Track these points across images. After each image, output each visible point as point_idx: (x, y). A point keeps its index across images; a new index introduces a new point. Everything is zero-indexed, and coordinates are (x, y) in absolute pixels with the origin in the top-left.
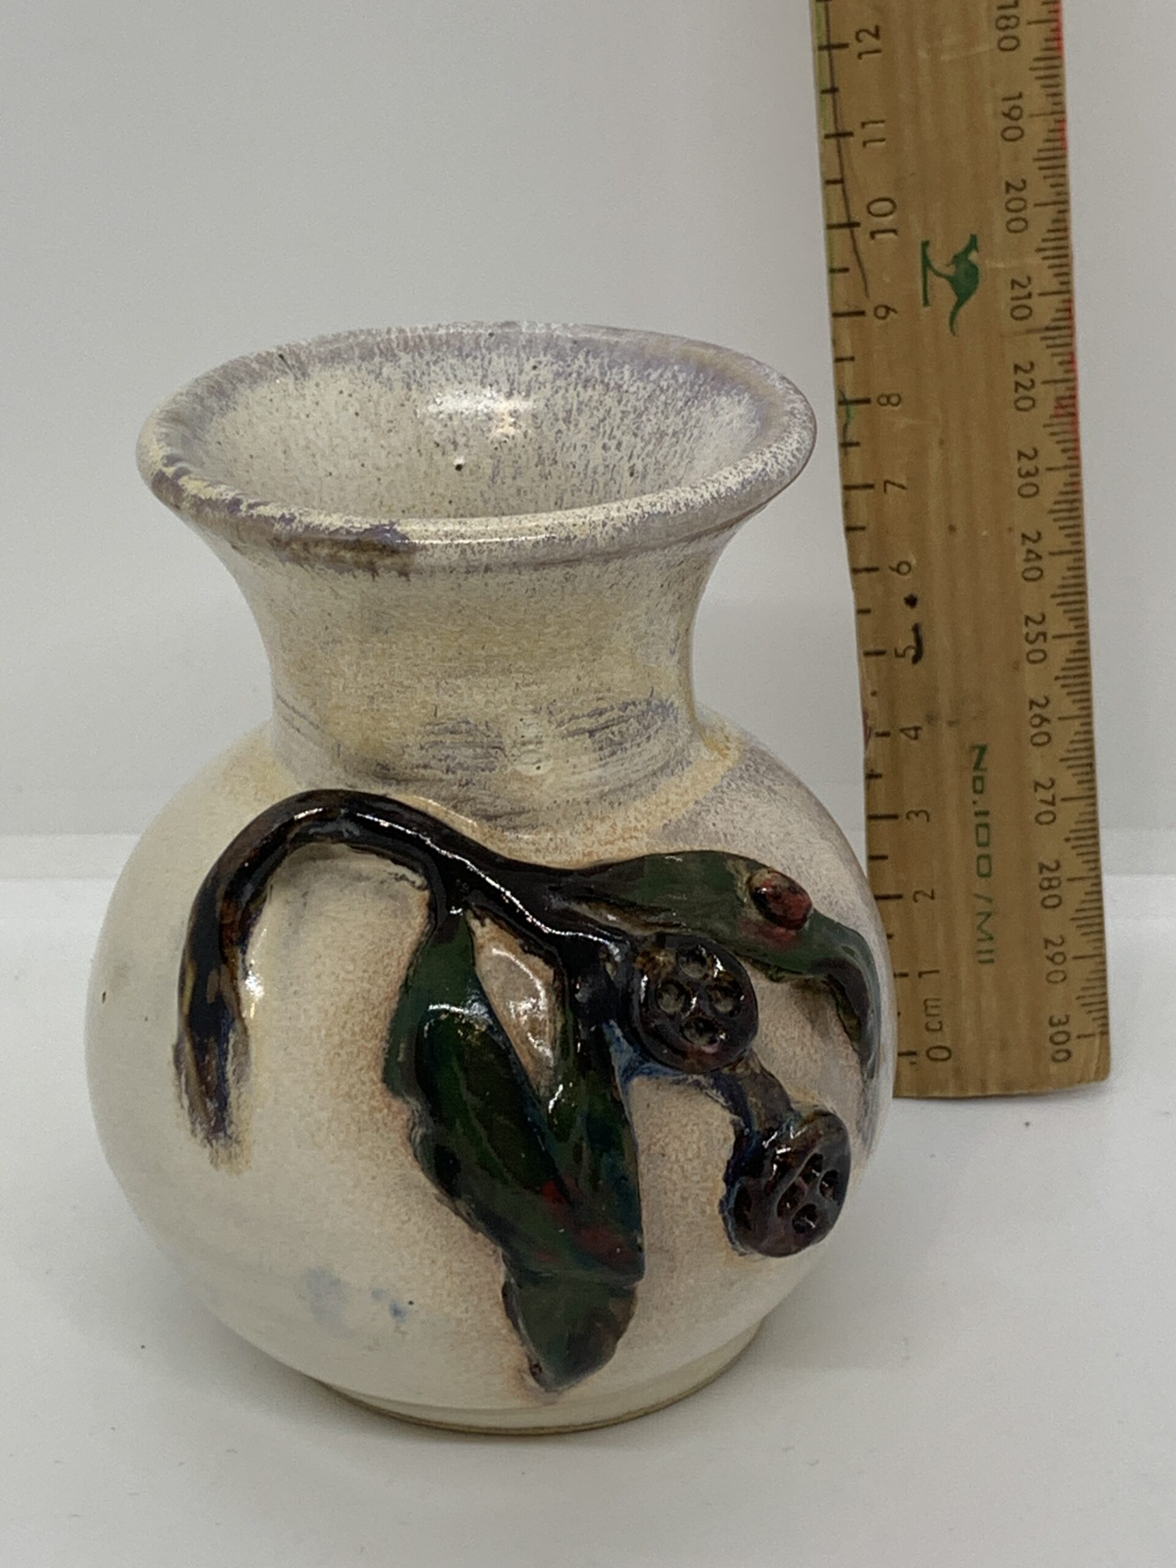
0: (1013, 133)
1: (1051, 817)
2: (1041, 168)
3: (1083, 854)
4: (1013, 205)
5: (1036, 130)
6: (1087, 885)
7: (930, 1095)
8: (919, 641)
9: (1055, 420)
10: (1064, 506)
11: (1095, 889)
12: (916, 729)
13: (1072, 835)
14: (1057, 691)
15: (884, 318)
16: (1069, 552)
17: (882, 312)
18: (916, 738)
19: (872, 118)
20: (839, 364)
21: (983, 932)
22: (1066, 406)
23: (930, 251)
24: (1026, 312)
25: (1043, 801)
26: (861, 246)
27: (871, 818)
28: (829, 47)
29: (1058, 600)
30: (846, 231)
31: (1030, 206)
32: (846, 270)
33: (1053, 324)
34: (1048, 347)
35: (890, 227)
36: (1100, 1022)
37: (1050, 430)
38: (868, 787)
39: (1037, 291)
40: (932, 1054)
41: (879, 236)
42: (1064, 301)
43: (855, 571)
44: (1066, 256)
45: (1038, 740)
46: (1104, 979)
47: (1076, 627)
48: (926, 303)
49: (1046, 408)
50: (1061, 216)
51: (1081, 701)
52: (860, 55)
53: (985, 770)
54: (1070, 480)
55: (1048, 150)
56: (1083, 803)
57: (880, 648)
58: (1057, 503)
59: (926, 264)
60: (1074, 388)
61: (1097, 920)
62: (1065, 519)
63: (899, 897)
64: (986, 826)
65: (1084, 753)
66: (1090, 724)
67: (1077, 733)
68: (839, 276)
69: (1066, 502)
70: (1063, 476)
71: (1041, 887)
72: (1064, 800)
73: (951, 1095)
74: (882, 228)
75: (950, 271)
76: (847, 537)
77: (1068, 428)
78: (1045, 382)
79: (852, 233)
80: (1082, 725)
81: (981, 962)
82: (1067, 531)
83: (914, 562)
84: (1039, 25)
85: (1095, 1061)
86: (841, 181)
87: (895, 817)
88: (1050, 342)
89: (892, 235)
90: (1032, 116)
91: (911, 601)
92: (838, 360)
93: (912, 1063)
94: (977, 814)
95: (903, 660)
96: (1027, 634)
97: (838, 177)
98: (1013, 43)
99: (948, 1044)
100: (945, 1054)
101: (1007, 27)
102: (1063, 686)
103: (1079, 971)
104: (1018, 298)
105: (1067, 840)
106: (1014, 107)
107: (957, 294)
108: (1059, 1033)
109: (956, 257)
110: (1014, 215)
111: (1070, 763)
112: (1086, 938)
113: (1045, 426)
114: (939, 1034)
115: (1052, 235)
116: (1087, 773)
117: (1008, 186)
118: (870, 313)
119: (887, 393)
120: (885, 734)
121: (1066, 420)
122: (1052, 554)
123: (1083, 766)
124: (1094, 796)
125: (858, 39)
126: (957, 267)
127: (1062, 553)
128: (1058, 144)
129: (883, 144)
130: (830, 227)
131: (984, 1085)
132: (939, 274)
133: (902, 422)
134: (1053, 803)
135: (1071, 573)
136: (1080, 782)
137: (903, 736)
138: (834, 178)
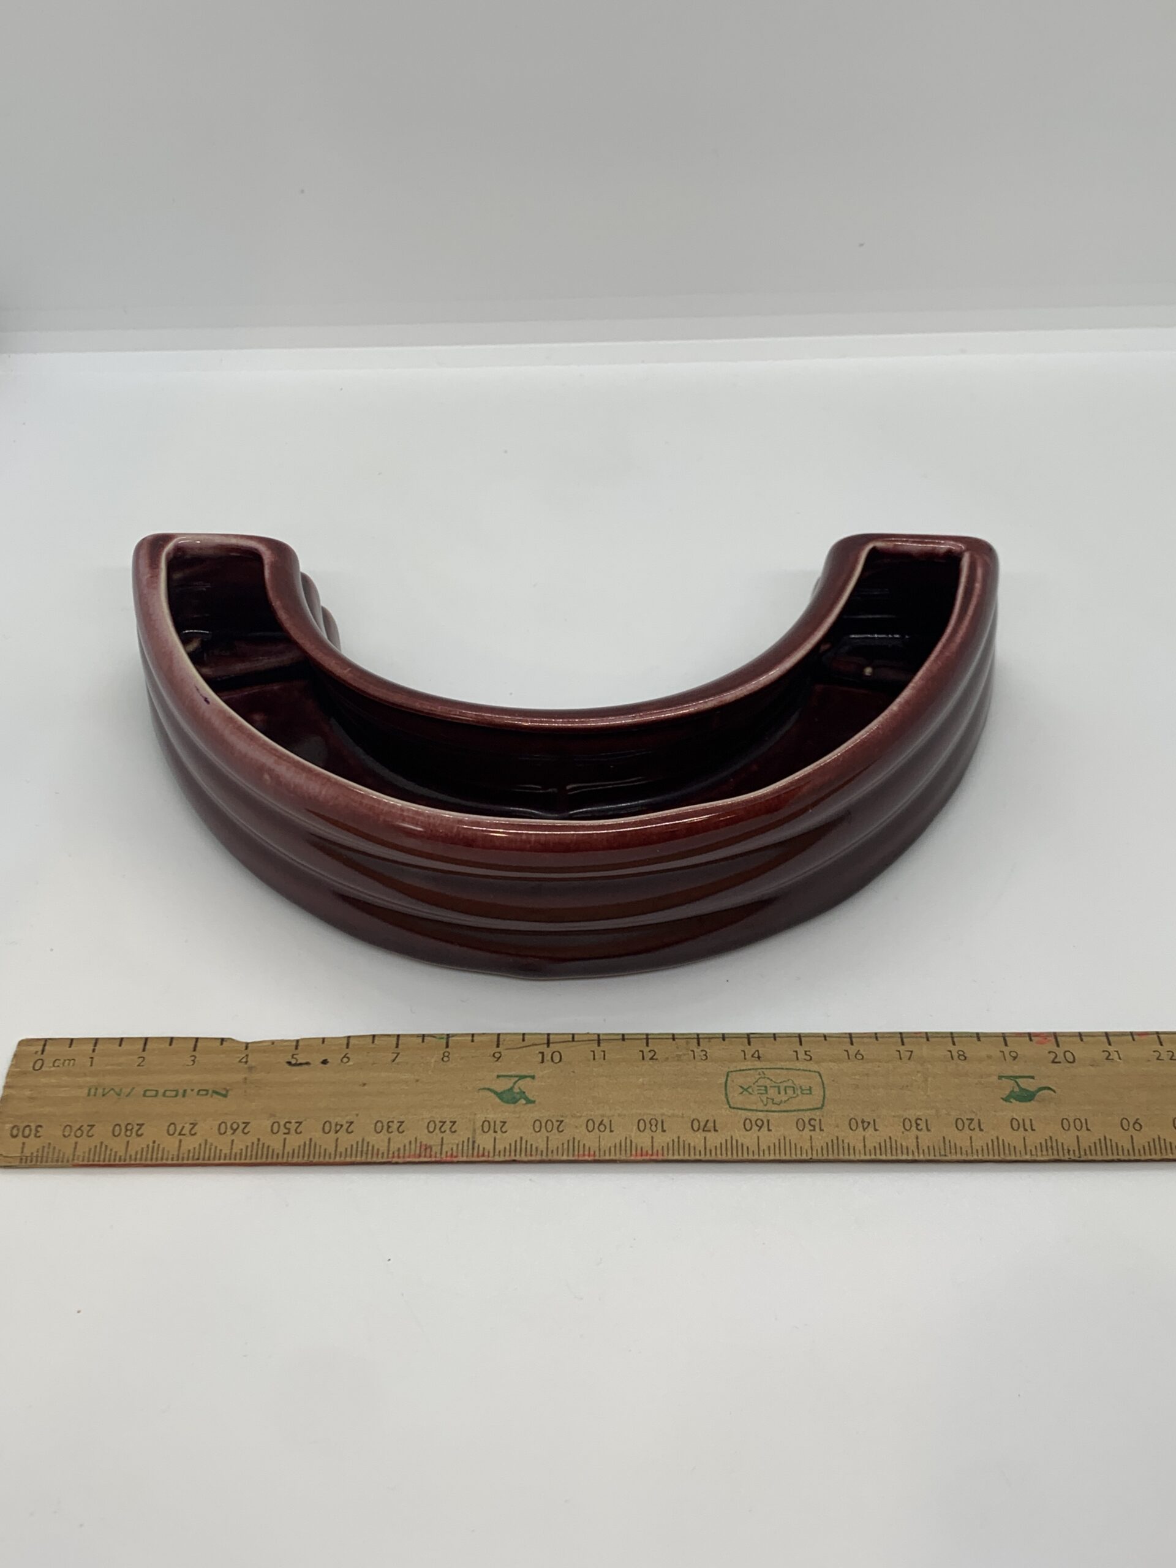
0: (591, 1124)
1: (171, 1132)
2: (568, 1142)
3: (142, 1152)
4: (549, 1122)
5: (591, 1140)
6: (121, 1153)
8: (301, 1064)
9: (418, 1145)
10: (365, 1149)
12: (246, 1062)
13: (156, 1145)
14: (251, 1141)
15: (493, 1055)
16: (336, 1150)
17: (497, 1055)
18: (240, 1061)
19: (607, 1055)
20: (471, 1036)
21: (110, 1091)
22: (426, 1152)
23: (528, 1079)
24: (486, 1130)
25: (183, 1127)
26: (536, 1047)
27: (197, 1039)
28: (647, 1039)
29: (308, 1143)
30: (546, 1041)
31: (548, 1134)
32: (523, 1040)
33: (476, 1145)
34: (463, 1140)
35: (545, 1060)
37: (413, 1142)
38: (216, 1039)
39: (497, 1137)
40: (39, 1063)
41: (540, 1055)
42: (489, 1152)
43: (349, 1037)
45: (223, 1125)
47: (288, 1153)
48: (498, 1076)
49: (425, 1138)
50: (539, 1152)
51: (241, 1154)
52: (642, 1051)
53: (212, 1096)
54: (380, 1153)
55: (579, 1146)
56: (176, 1153)
57: (299, 1048)
58: (368, 1143)
59: (521, 1078)
62: (357, 1147)
63: (144, 1050)
64: (176, 1096)
65: (207, 1156)
67: (221, 1150)
68: (521, 1037)
69: (368, 1150)
70: (383, 1149)
71: (128, 1125)
72: (180, 1141)
74: (545, 1056)
76: (370, 1035)
77: (413, 1153)
78: (442, 1138)
79: (544, 1044)
80: (225, 1154)
81: (90, 1090)
82: (349, 1150)
83: (348, 1064)
84: (650, 1144)
86: (573, 1040)
87: (195, 1050)
88: (465, 1144)
89: (540, 1062)
90: (600, 1137)
91: (325, 1062)
92: (473, 1035)
93: (36, 1052)
94: (185, 1091)
95: (290, 1057)
96: (290, 1123)
97: (576, 1039)
98: (642, 1129)
99: (43, 1069)
100: (37, 1068)
101: (651, 1125)
102: (253, 1143)
103: (66, 1147)
104: (495, 1125)
105: (154, 1142)
106: (605, 1128)
107: (501, 1093)
108: (31, 1130)
109: (524, 1093)
110: (543, 1124)
111: (203, 1146)
112: (87, 1150)
113: (416, 1139)
114: (51, 1065)
115: (529, 1147)
116: (193, 1156)
117: (562, 1121)
118: (498, 1050)
119: (450, 1056)
120: (247, 1048)
121: (418, 1152)
122: (337, 1142)
123: (199, 1153)
125: (650, 1051)
126: (518, 1093)
127: (336, 1146)
129: (592, 1060)
130: (548, 1035)
132: (515, 1083)
134: (180, 1134)
135: (322, 1151)
136: (189, 1151)
137: (244, 1055)
138: (576, 1036)
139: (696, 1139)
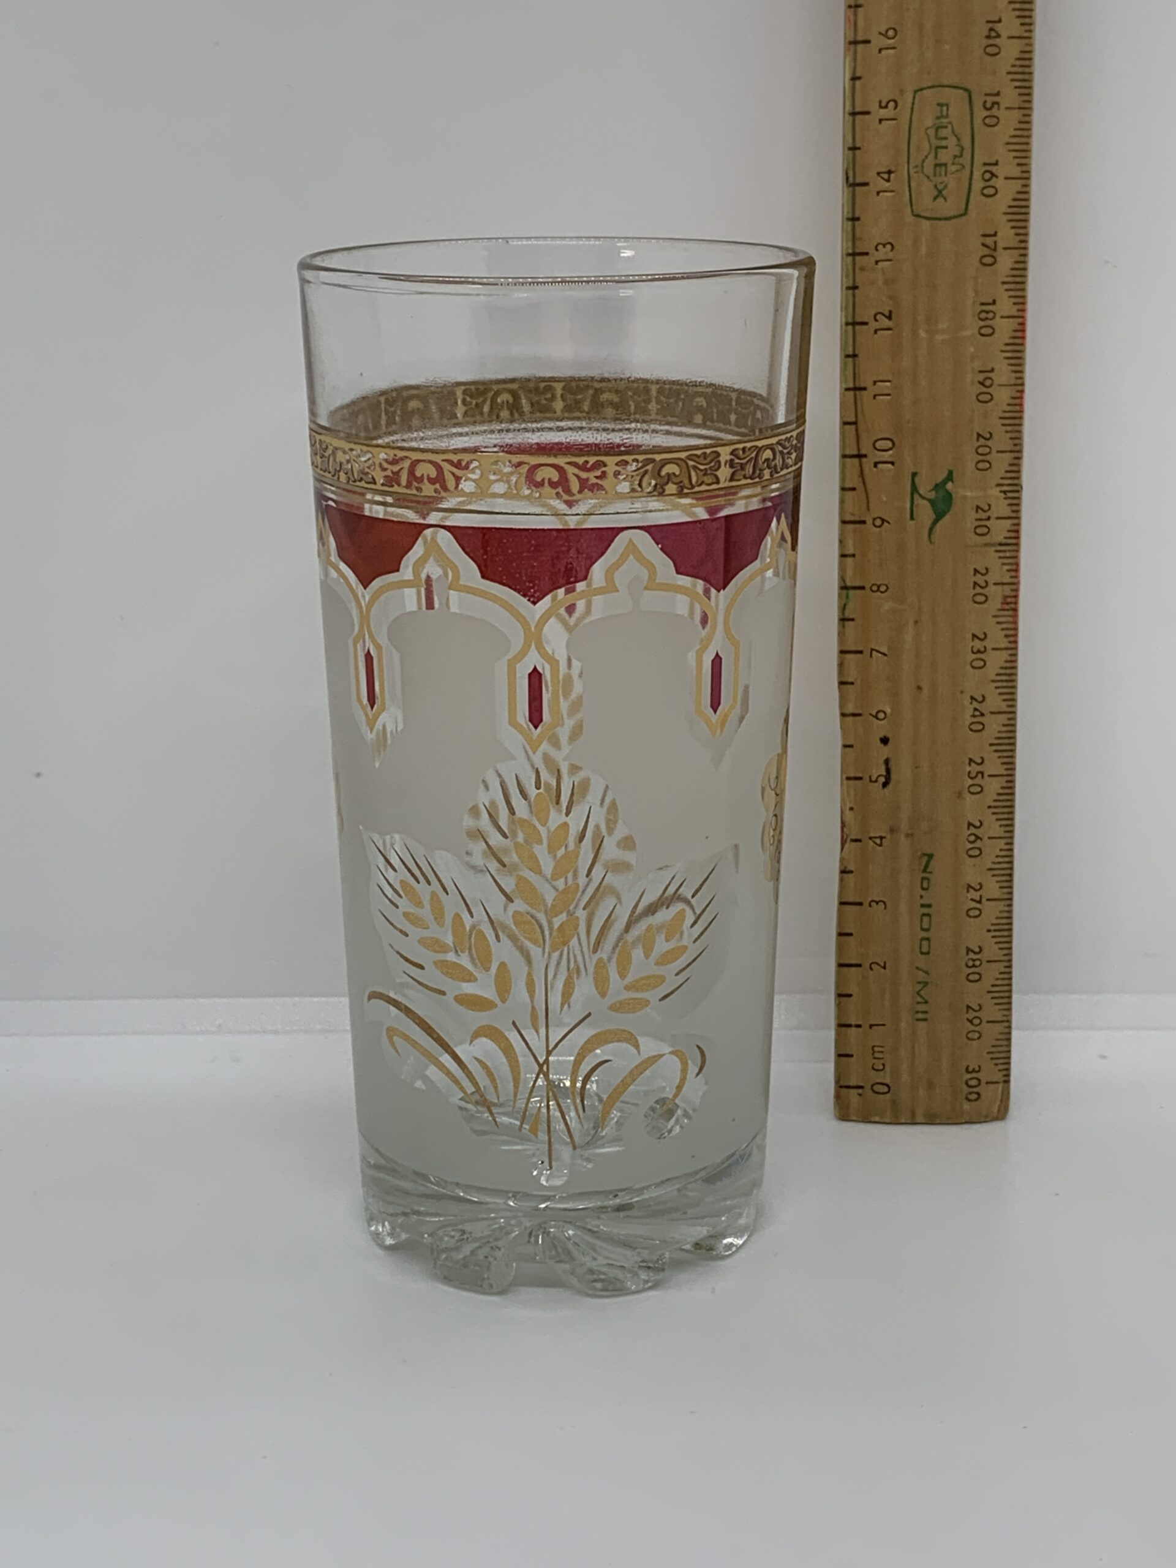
0: (985, 397)
1: (977, 913)
2: (1004, 425)
3: (1000, 943)
4: (980, 451)
5: (1003, 396)
6: (1001, 967)
7: (873, 1120)
8: (888, 771)
9: (1002, 613)
10: (1004, 678)
11: (1007, 970)
12: (881, 838)
13: (993, 928)
14: (989, 819)
15: (880, 526)
16: (1005, 713)
17: (878, 522)
18: (880, 845)
19: (881, 378)
20: (843, 559)
21: (921, 996)
22: (1011, 603)
23: (917, 480)
24: (986, 530)
25: (972, 900)
26: (866, 472)
27: (842, 903)
28: (854, 324)
29: (995, 748)
30: (856, 461)
31: (994, 451)
32: (853, 489)
33: (1005, 541)
34: (1000, 558)
35: (889, 460)
36: (1005, 1073)
37: (1000, 619)
38: (841, 880)
39: (996, 515)
40: (877, 1088)
41: (880, 466)
42: (1014, 525)
43: (843, 715)
44: (1018, 491)
45: (972, 853)
46: (1009, 1040)
47: (1007, 769)
48: (912, 518)
49: (995, 604)
50: (1016, 461)
51: (1007, 826)
52: (876, 331)
53: (931, 873)
54: (1009, 658)
55: (1011, 412)
56: (1003, 903)
57: (858, 775)
58: (998, 675)
59: (914, 489)
60: (1017, 590)
61: (1007, 994)
62: (1003, 687)
63: (860, 965)
64: (928, 915)
65: (1006, 866)
66: (1011, 844)
67: (1001, 850)
68: (849, 494)
69: (1005, 674)
70: (1005, 655)
71: (967, 966)
72: (988, 900)
73: (888, 1120)
74: (882, 459)
75: (932, 495)
76: (839, 687)
77: (1011, 619)
78: (995, 584)
79: (860, 461)
80: (1006, 844)
81: (918, 1020)
82: (1005, 697)
83: (888, 711)
84: (1011, 320)
85: (998, 1103)
86: (855, 423)
87: (860, 904)
88: (1002, 554)
89: (890, 466)
90: (1000, 385)
92: (843, 556)
93: (860, 1095)
94: (922, 906)
95: (876, 784)
96: (969, 772)
97: (854, 420)
98: (990, 331)
99: (888, 1081)
100: (886, 1089)
101: (987, 319)
102: (994, 813)
103: (991, 1032)
104: (981, 520)
105: (989, 931)
106: (987, 378)
107: (935, 513)
108: (971, 1079)
109: (937, 485)
110: (981, 458)
111: (995, 872)
112: (998, 1008)
113: (994, 616)
114: (881, 1073)
115: (1009, 475)
116: (1007, 881)
117: (979, 435)
118: (869, 522)
119: (878, 583)
120: (858, 840)
121: (1010, 613)
122: (992, 713)
123: (1003, 875)
124: (1011, 899)
125: (876, 320)
126: (937, 492)
127: (999, 713)
128: (1018, 408)
129: (889, 397)
130: (844, 456)
131: (913, 1114)
132: (923, 497)
133: (887, 606)
134: (980, 902)
135: (1005, 729)
136: (1001, 888)
137: (870, 841)
138: (849, 420)
139: (1006, 261)
